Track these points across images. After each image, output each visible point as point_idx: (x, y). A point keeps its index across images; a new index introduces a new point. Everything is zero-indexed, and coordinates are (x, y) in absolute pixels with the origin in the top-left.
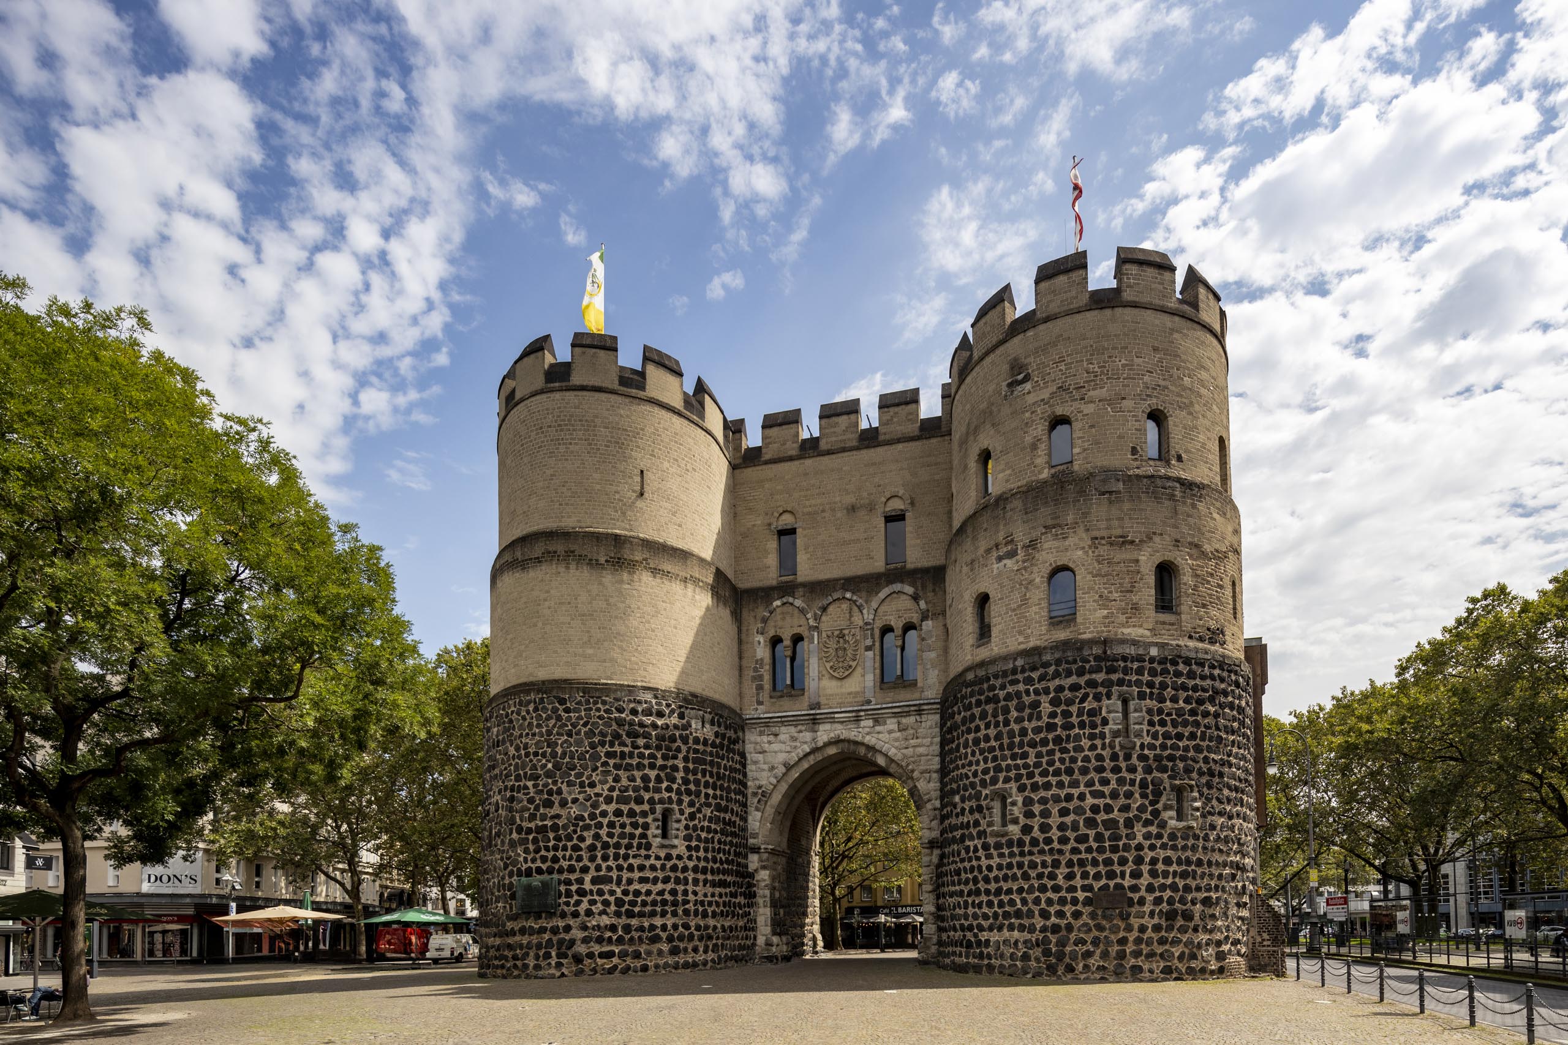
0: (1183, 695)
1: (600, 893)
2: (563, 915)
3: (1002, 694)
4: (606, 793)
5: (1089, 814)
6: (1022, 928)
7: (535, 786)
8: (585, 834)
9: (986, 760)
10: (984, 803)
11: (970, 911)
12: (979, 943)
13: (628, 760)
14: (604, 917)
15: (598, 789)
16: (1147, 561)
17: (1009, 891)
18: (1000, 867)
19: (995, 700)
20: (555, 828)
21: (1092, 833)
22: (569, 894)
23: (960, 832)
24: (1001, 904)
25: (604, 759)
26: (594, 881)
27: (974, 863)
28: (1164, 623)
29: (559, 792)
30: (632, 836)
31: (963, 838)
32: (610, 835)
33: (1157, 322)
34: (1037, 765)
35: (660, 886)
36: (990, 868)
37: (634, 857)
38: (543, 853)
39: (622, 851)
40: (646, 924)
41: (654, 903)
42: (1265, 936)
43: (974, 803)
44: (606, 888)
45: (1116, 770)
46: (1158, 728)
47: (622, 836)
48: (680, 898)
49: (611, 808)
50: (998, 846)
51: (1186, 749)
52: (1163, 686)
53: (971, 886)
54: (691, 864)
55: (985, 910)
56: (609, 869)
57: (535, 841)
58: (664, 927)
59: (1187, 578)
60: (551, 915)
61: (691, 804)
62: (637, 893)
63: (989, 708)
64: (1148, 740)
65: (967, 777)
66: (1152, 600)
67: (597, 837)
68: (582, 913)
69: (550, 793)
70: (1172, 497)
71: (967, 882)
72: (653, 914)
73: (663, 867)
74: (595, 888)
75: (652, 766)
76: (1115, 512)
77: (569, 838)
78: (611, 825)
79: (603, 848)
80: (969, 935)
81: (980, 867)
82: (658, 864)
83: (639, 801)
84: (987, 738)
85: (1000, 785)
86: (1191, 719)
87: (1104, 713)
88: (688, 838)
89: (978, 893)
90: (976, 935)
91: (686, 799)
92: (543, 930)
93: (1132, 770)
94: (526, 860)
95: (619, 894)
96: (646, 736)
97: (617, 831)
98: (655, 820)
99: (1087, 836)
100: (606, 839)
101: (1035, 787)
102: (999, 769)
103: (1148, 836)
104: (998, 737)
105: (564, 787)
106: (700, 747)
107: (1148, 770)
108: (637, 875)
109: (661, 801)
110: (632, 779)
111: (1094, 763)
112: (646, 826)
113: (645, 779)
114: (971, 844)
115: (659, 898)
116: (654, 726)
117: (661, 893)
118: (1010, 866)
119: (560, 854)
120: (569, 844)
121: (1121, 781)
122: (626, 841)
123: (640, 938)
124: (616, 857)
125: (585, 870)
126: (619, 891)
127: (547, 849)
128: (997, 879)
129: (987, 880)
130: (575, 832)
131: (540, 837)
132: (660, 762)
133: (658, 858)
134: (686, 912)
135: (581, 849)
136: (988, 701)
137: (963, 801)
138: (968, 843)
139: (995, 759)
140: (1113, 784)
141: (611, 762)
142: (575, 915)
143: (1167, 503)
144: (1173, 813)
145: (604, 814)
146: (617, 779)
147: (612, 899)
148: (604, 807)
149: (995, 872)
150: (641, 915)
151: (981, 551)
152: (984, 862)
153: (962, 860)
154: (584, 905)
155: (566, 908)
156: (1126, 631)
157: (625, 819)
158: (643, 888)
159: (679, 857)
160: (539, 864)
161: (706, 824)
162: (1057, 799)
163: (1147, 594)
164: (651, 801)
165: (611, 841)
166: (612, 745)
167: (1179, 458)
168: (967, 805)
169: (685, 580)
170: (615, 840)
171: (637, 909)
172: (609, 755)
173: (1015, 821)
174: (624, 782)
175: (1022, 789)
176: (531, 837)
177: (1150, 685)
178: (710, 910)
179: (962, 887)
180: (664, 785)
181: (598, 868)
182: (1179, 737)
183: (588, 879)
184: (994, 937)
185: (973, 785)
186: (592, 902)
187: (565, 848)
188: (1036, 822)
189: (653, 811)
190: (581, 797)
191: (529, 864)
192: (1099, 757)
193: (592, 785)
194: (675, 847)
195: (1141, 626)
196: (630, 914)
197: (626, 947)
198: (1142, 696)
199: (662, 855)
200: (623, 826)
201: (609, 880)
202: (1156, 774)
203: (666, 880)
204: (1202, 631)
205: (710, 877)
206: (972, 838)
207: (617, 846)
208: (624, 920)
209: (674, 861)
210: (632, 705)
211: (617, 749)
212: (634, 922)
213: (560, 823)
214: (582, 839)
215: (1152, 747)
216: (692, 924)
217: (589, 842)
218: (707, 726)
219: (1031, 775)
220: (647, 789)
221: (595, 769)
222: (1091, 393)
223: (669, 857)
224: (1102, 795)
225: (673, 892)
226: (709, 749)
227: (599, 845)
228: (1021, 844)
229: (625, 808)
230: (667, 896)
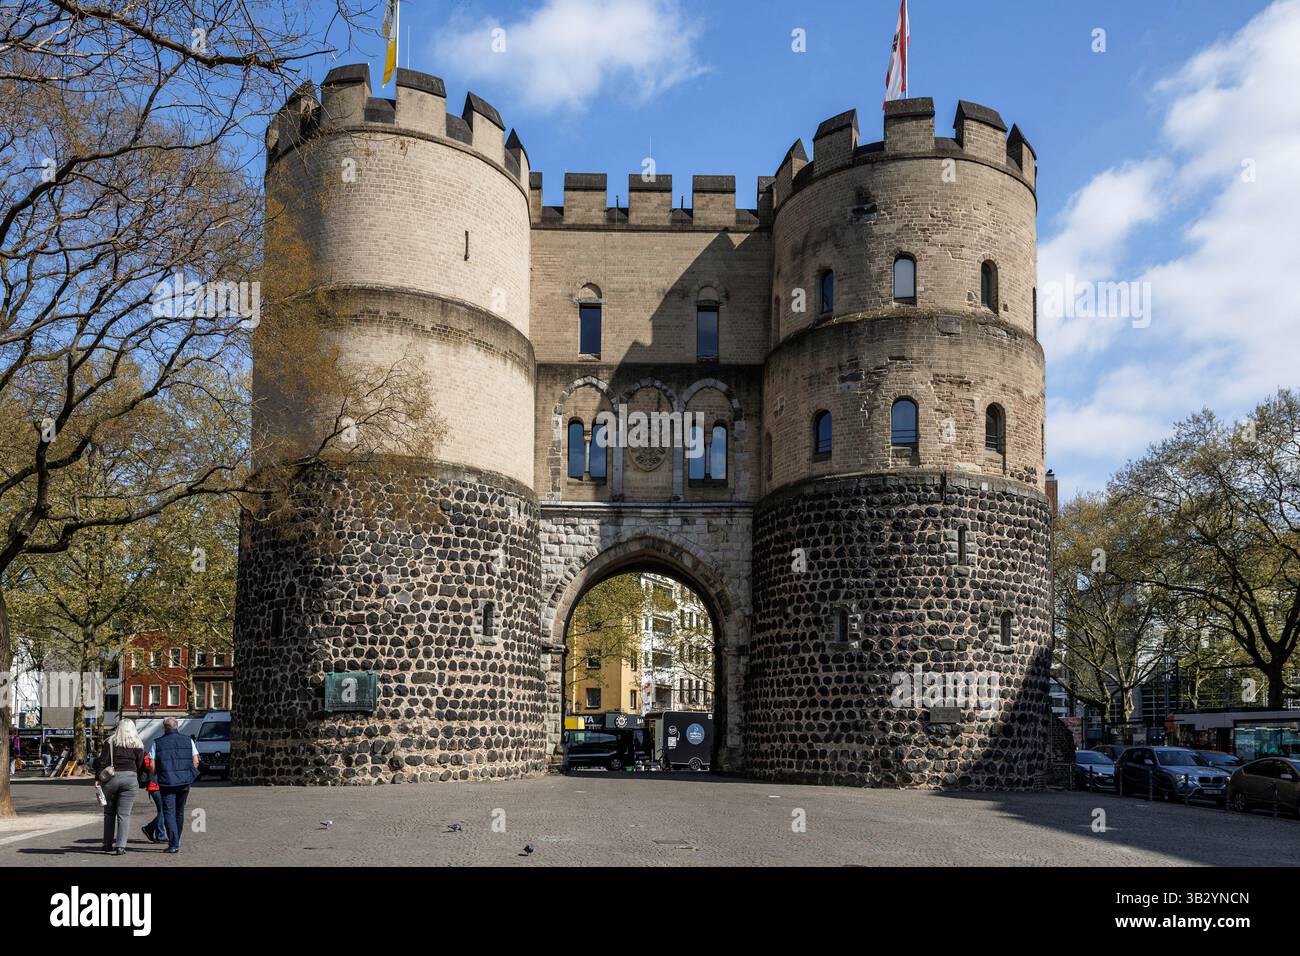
0: (1007, 528)
1: (422, 692)
2: (381, 716)
3: (845, 512)
4: (429, 583)
5: (928, 634)
6: (860, 740)
7: (350, 571)
8: (407, 626)
9: (825, 575)
10: (823, 617)
11: (804, 722)
12: (813, 754)
13: (453, 549)
14: (426, 718)
15: (421, 579)
16: (981, 401)
17: (848, 704)
18: (839, 680)
19: (837, 517)
20: (372, 619)
21: (929, 652)
22: (387, 692)
23: (792, 643)
24: (839, 716)
25: (428, 546)
26: (415, 679)
27: (810, 674)
28: (991, 460)
29: (379, 579)
30: (455, 631)
31: (796, 649)
32: (433, 629)
33: (992, 178)
34: (879, 585)
35: (480, 687)
36: (828, 681)
37: (457, 654)
38: (357, 645)
39: (445, 647)
40: (467, 728)
41: (474, 705)
42: (1059, 752)
43: (810, 615)
44: (427, 687)
45: (951, 595)
46: (987, 557)
47: (445, 630)
48: (498, 700)
49: (434, 599)
50: (838, 659)
51: (1008, 579)
52: (991, 520)
53: (805, 696)
54: (507, 664)
55: (822, 721)
56: (431, 666)
57: (348, 633)
58: (483, 731)
59: (1011, 421)
60: (367, 715)
61: (509, 599)
62: (459, 693)
63: (832, 524)
64: (978, 568)
65: (803, 589)
66: (983, 439)
67: (419, 630)
68: (403, 714)
69: (368, 579)
70: (1000, 345)
71: (800, 693)
72: (473, 717)
73: (484, 665)
74: (416, 687)
75: (475, 556)
76: (954, 352)
77: (389, 630)
78: (434, 618)
79: (425, 643)
80: (802, 746)
81: (817, 680)
82: (479, 662)
83: (462, 593)
84: (827, 554)
85: (840, 600)
86: (1013, 551)
87: (942, 541)
88: (505, 635)
89: (814, 703)
90: (810, 746)
91: (505, 592)
92: (356, 732)
93: (965, 595)
94: (336, 654)
95: (441, 694)
96: (471, 523)
97: (440, 625)
98: (477, 614)
99: (925, 654)
100: (428, 633)
101: (876, 606)
102: (839, 585)
103: (977, 657)
104: (839, 553)
105: (384, 573)
106: (516, 537)
107: (978, 597)
108: (459, 673)
109: (483, 595)
110: (456, 568)
111: (932, 587)
112: (468, 621)
113: (468, 569)
114: (807, 656)
115: (479, 699)
116: (478, 511)
117: (481, 694)
118: (850, 679)
119: (378, 648)
120: (389, 637)
121: (956, 605)
122: (449, 636)
123: (461, 742)
124: (438, 653)
125: (405, 666)
126: (440, 690)
127: (363, 642)
128: (835, 691)
129: (824, 692)
130: (396, 624)
131: (354, 628)
132: (482, 552)
133: (479, 656)
134: (503, 715)
135: (402, 643)
136: (829, 517)
137: (797, 611)
138: (802, 654)
139: (835, 574)
140: (950, 608)
141: (436, 549)
142: (395, 715)
143: (997, 350)
144: (998, 637)
145: (426, 606)
146: (441, 568)
147: (434, 699)
148: (426, 598)
149: (834, 685)
150: (462, 717)
151: (823, 368)
152: (822, 675)
153: (795, 671)
154: (404, 706)
155: (384, 708)
156: (961, 465)
157: (448, 613)
158: (465, 687)
159: (498, 656)
160: (351, 657)
161: (519, 620)
162: (896, 619)
163: (979, 432)
164: (474, 594)
165: (435, 636)
166: (436, 531)
167: (1006, 308)
168: (802, 616)
169: (505, 355)
170: (438, 634)
171: (458, 711)
172: (433, 541)
173: (856, 637)
174: (448, 572)
175: (861, 606)
176: (343, 627)
177: (981, 518)
178: (522, 713)
179: (794, 697)
180: (486, 577)
181: (420, 665)
182: (1003, 567)
183: (409, 675)
184: (831, 747)
185: (810, 598)
186: (413, 702)
187: (383, 642)
188: (874, 640)
189: (475, 605)
190: (403, 586)
191: (340, 657)
192: (938, 583)
193: (415, 573)
194: (494, 644)
195: (973, 462)
196: (450, 717)
197: (447, 752)
198: (974, 528)
199: (483, 653)
200: (446, 620)
201: (430, 679)
202: (984, 600)
203: (486, 680)
204: (1021, 469)
205: (522, 678)
206: (807, 649)
207: (439, 641)
208: (445, 723)
209: (493, 660)
210: (458, 488)
211: (442, 535)
212: (455, 724)
213: (380, 613)
214: (404, 632)
215: (982, 575)
216: (507, 728)
217: (411, 635)
218: (522, 514)
219: (872, 594)
220: (469, 581)
221: (418, 556)
222: (934, 236)
223: (488, 655)
224: (939, 617)
225: (492, 694)
226: (523, 539)
227: (421, 639)
228: (860, 658)
229: (449, 600)
230: (487, 698)
